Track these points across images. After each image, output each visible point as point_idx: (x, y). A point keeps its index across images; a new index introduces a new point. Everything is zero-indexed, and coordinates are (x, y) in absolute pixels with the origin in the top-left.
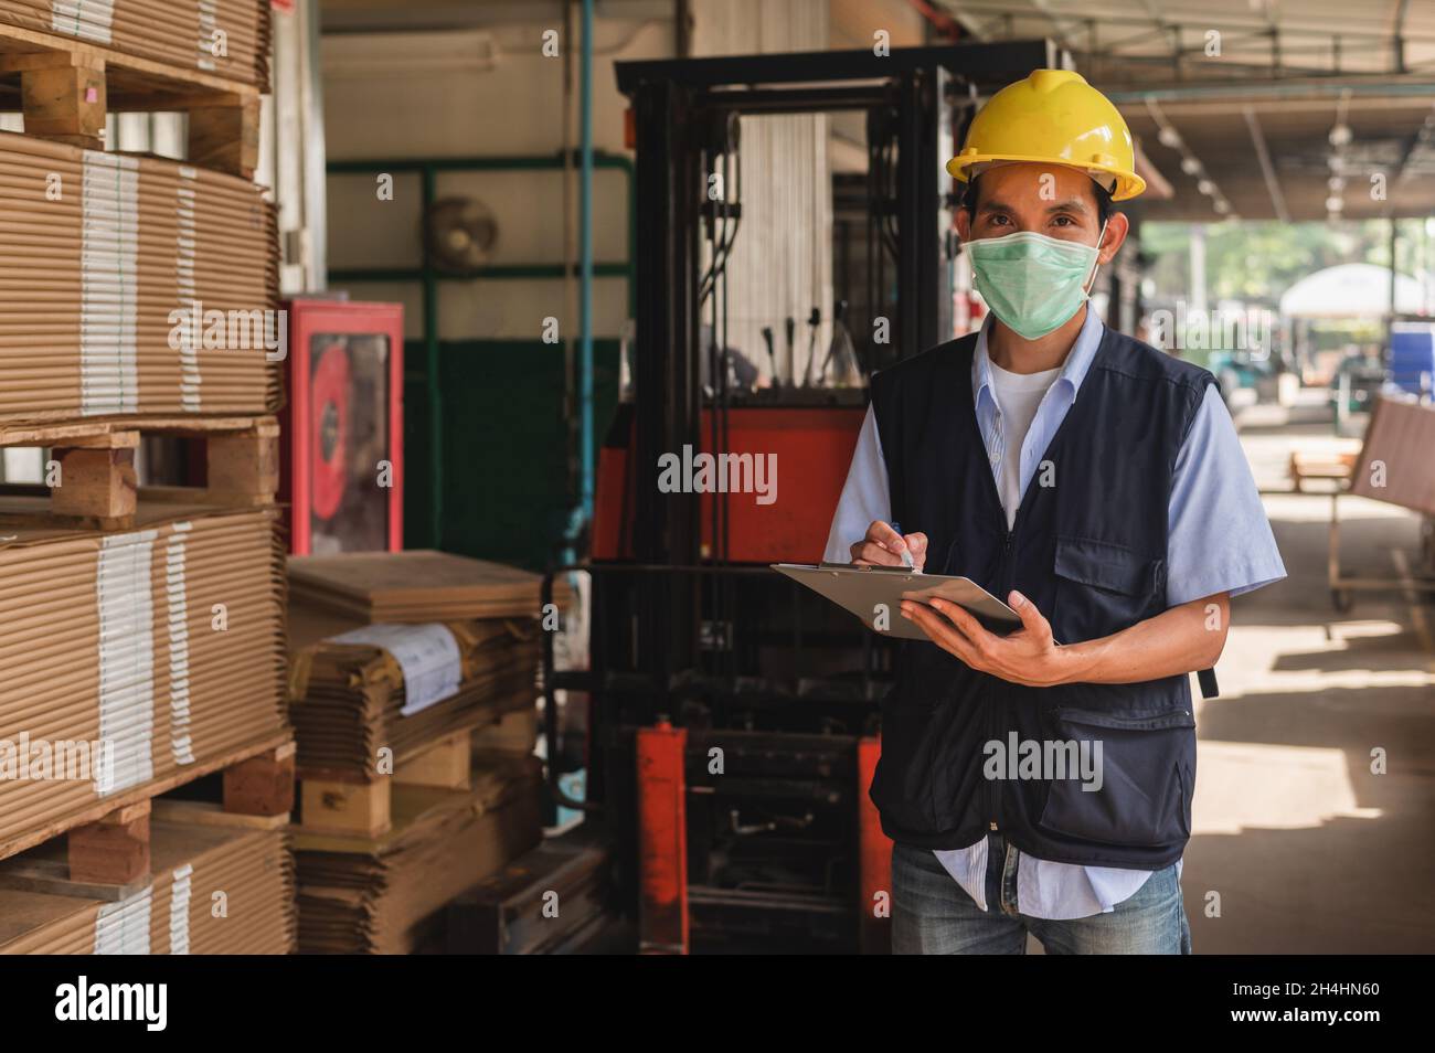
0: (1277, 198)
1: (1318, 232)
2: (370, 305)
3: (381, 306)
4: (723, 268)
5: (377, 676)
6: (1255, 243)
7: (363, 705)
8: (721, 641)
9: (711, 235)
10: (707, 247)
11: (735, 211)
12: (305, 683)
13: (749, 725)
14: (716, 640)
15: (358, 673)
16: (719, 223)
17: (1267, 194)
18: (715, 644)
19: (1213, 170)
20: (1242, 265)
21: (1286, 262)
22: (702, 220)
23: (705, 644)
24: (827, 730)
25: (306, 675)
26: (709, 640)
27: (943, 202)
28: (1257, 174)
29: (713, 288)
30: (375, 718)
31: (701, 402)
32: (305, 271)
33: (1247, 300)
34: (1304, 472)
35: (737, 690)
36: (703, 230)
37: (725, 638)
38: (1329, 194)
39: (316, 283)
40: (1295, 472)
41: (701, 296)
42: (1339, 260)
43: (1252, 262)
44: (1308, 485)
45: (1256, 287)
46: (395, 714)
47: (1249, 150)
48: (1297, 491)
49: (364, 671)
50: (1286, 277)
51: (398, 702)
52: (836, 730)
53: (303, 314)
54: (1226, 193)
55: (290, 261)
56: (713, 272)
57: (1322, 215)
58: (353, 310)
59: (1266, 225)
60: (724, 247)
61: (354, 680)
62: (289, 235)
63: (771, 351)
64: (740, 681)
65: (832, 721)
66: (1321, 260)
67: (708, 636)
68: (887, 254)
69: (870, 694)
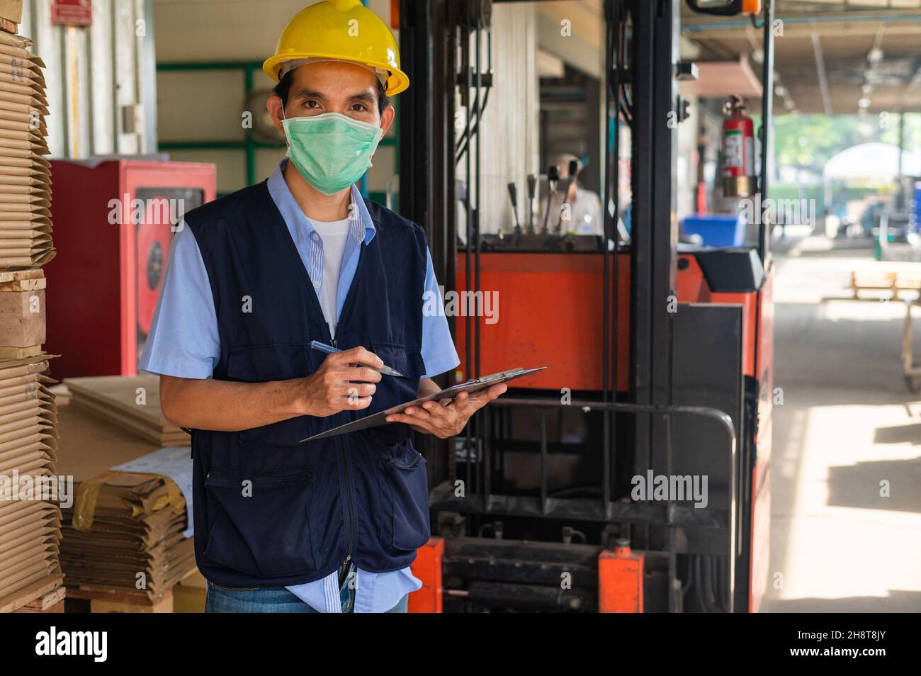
0: (826, 99)
1: (849, 122)
2: (188, 165)
3: (197, 165)
4: (476, 129)
5: (159, 505)
6: (807, 129)
7: (144, 533)
8: (473, 455)
9: (465, 102)
10: (460, 114)
11: (487, 81)
12: (91, 513)
13: (499, 534)
14: (468, 453)
15: (140, 504)
16: (472, 91)
17: (820, 95)
18: (468, 457)
19: (785, 80)
20: (796, 144)
21: (826, 142)
22: (457, 89)
23: (459, 457)
24: (568, 539)
25: (93, 504)
26: (463, 454)
27: (675, 70)
28: (815, 82)
29: (467, 148)
30: (156, 545)
31: (456, 247)
32: (139, 138)
33: (799, 167)
34: (859, 284)
35: (489, 508)
36: (458, 97)
37: (476, 453)
38: (861, 95)
39: (148, 147)
40: (854, 286)
41: (457, 155)
42: (862, 140)
43: (803, 142)
44: (862, 294)
45: (805, 159)
46: (179, 537)
47: (813, 66)
48: (856, 298)
49: (145, 502)
50: (826, 152)
51: (181, 526)
52: (576, 540)
53: (129, 171)
54: (793, 95)
55: (125, 130)
56: (467, 133)
57: (854, 110)
58: (173, 169)
59: (816, 117)
60: (477, 111)
61: (136, 510)
62: (124, 109)
63: (514, 203)
64: (492, 499)
65: (572, 531)
66: (849, 141)
67: (461, 450)
68: (621, 117)
69: (609, 514)
